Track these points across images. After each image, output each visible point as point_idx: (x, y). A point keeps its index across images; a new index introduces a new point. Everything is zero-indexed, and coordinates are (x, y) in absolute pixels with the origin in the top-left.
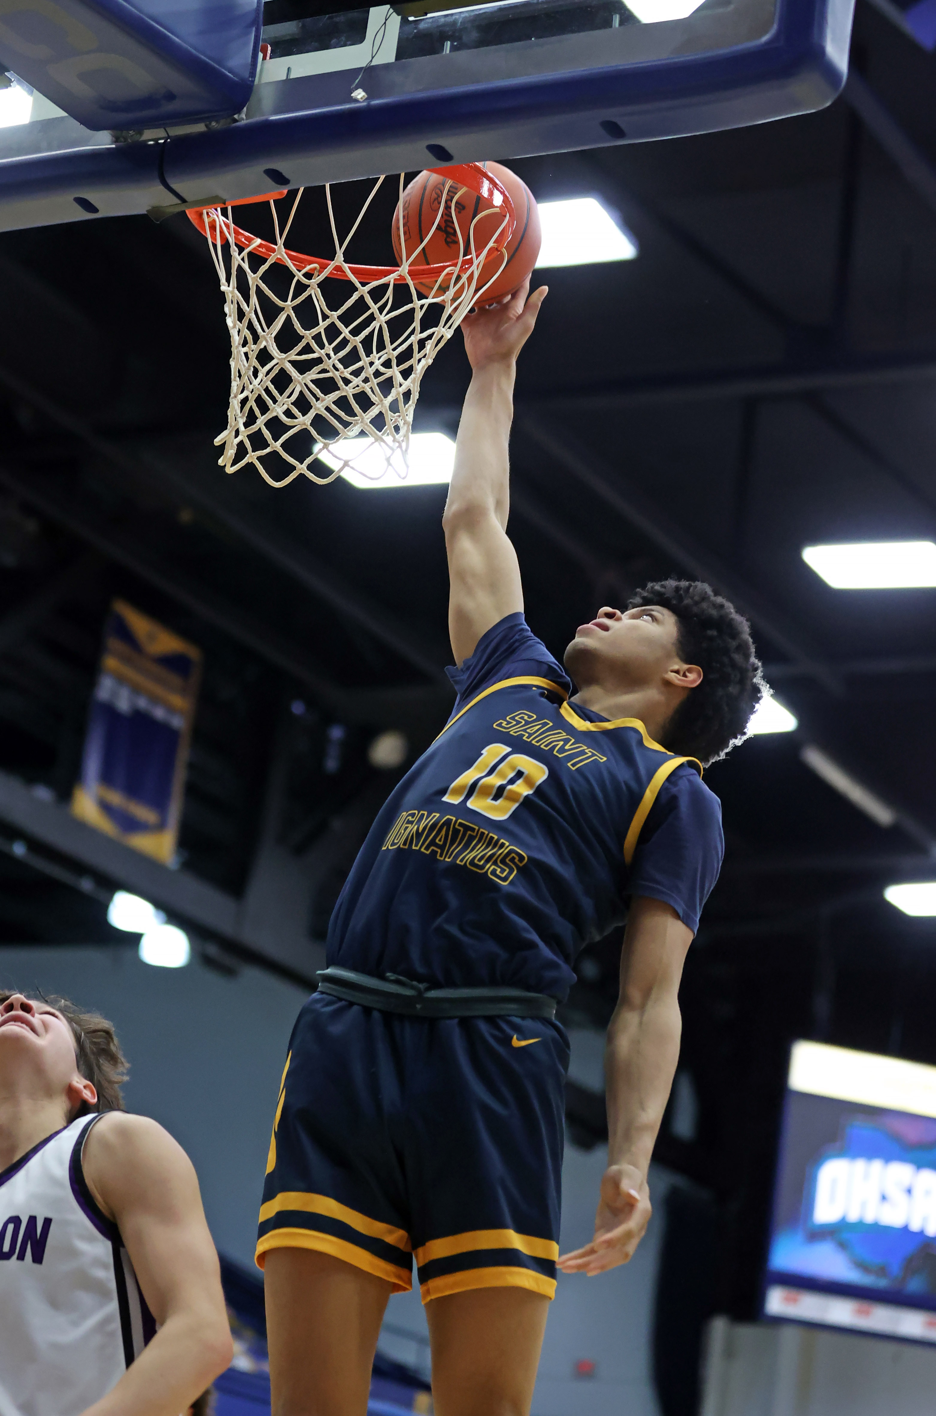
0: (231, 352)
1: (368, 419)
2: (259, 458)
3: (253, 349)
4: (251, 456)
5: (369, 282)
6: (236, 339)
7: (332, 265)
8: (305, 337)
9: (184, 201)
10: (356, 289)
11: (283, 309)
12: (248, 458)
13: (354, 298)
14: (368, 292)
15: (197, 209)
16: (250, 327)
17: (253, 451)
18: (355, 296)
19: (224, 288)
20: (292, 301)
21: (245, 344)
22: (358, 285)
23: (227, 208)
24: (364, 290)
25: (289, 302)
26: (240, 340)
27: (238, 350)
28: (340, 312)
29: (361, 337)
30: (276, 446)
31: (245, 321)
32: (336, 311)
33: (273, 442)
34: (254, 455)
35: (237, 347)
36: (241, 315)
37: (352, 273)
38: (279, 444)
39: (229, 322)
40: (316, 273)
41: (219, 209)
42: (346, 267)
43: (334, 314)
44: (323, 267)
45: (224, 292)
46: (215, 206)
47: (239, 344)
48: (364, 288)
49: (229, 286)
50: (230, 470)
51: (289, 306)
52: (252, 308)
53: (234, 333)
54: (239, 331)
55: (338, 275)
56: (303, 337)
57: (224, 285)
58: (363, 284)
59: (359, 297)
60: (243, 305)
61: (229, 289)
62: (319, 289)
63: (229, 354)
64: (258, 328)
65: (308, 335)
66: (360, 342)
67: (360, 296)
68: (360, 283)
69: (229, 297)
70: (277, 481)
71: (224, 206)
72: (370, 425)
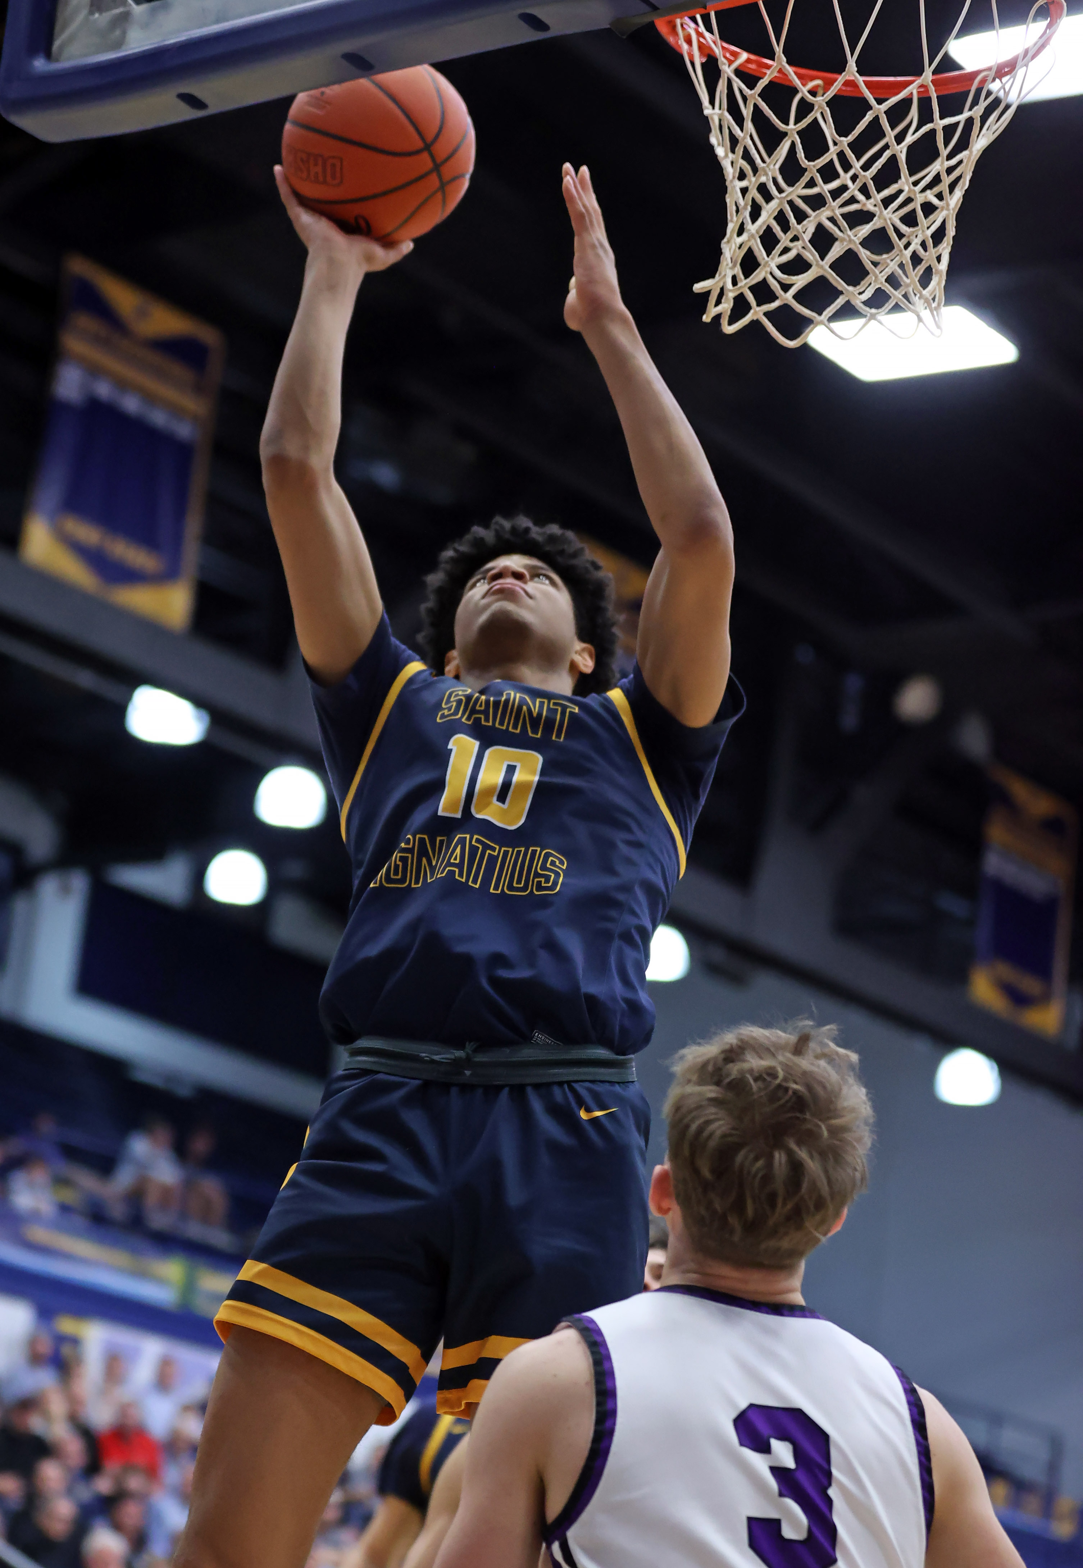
0: (726, 188)
1: (882, 277)
2: (766, 314)
3: (751, 182)
4: (756, 312)
5: (886, 97)
6: (730, 172)
7: (841, 79)
8: (808, 170)
9: (655, 8)
10: (870, 108)
11: (785, 134)
12: (753, 314)
13: (867, 119)
14: (885, 112)
15: (668, 18)
16: (747, 156)
17: (759, 305)
18: (869, 117)
19: (708, 111)
20: (795, 124)
21: (742, 176)
22: (873, 102)
23: (709, 15)
24: (879, 109)
25: (791, 126)
26: (734, 173)
27: (734, 186)
28: (851, 138)
29: (872, 172)
30: (788, 297)
31: (740, 150)
32: (846, 136)
33: (782, 293)
34: (759, 311)
35: (732, 181)
36: (734, 141)
37: (867, 88)
38: (790, 295)
39: (720, 152)
40: (820, 91)
41: (698, 17)
42: (861, 80)
43: (843, 141)
44: (828, 84)
45: (707, 117)
46: (691, 13)
47: (734, 177)
48: (880, 107)
49: (713, 108)
50: (729, 329)
51: (792, 130)
52: (748, 133)
53: (726, 164)
54: (732, 163)
55: (849, 91)
56: (806, 170)
57: (708, 108)
58: (880, 101)
59: (874, 118)
60: (735, 129)
61: (715, 113)
62: (828, 109)
63: (724, 190)
64: (756, 159)
65: (812, 167)
66: (871, 179)
67: (874, 116)
68: (875, 99)
69: (715, 124)
70: (791, 339)
71: (704, 11)
72: (887, 284)
